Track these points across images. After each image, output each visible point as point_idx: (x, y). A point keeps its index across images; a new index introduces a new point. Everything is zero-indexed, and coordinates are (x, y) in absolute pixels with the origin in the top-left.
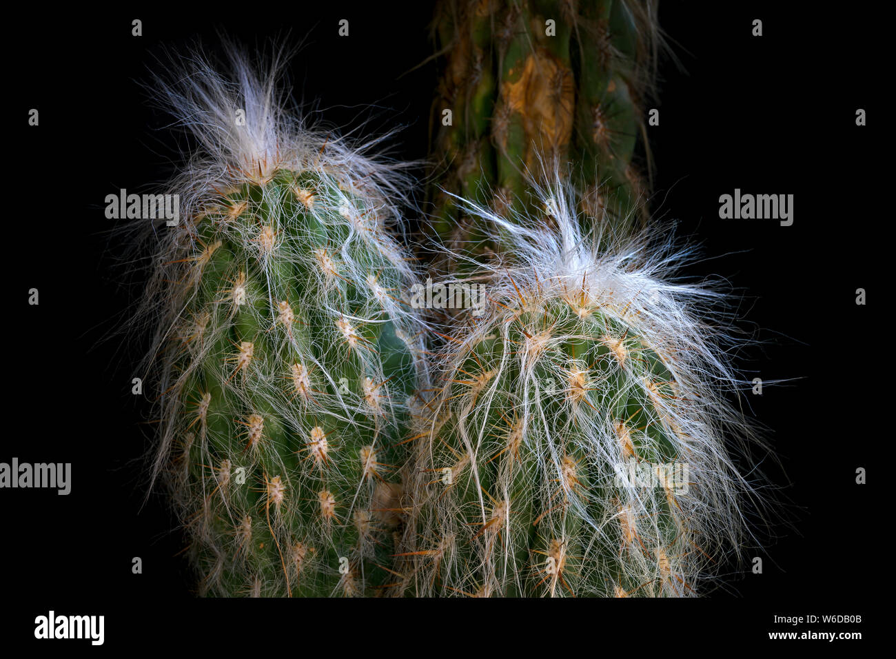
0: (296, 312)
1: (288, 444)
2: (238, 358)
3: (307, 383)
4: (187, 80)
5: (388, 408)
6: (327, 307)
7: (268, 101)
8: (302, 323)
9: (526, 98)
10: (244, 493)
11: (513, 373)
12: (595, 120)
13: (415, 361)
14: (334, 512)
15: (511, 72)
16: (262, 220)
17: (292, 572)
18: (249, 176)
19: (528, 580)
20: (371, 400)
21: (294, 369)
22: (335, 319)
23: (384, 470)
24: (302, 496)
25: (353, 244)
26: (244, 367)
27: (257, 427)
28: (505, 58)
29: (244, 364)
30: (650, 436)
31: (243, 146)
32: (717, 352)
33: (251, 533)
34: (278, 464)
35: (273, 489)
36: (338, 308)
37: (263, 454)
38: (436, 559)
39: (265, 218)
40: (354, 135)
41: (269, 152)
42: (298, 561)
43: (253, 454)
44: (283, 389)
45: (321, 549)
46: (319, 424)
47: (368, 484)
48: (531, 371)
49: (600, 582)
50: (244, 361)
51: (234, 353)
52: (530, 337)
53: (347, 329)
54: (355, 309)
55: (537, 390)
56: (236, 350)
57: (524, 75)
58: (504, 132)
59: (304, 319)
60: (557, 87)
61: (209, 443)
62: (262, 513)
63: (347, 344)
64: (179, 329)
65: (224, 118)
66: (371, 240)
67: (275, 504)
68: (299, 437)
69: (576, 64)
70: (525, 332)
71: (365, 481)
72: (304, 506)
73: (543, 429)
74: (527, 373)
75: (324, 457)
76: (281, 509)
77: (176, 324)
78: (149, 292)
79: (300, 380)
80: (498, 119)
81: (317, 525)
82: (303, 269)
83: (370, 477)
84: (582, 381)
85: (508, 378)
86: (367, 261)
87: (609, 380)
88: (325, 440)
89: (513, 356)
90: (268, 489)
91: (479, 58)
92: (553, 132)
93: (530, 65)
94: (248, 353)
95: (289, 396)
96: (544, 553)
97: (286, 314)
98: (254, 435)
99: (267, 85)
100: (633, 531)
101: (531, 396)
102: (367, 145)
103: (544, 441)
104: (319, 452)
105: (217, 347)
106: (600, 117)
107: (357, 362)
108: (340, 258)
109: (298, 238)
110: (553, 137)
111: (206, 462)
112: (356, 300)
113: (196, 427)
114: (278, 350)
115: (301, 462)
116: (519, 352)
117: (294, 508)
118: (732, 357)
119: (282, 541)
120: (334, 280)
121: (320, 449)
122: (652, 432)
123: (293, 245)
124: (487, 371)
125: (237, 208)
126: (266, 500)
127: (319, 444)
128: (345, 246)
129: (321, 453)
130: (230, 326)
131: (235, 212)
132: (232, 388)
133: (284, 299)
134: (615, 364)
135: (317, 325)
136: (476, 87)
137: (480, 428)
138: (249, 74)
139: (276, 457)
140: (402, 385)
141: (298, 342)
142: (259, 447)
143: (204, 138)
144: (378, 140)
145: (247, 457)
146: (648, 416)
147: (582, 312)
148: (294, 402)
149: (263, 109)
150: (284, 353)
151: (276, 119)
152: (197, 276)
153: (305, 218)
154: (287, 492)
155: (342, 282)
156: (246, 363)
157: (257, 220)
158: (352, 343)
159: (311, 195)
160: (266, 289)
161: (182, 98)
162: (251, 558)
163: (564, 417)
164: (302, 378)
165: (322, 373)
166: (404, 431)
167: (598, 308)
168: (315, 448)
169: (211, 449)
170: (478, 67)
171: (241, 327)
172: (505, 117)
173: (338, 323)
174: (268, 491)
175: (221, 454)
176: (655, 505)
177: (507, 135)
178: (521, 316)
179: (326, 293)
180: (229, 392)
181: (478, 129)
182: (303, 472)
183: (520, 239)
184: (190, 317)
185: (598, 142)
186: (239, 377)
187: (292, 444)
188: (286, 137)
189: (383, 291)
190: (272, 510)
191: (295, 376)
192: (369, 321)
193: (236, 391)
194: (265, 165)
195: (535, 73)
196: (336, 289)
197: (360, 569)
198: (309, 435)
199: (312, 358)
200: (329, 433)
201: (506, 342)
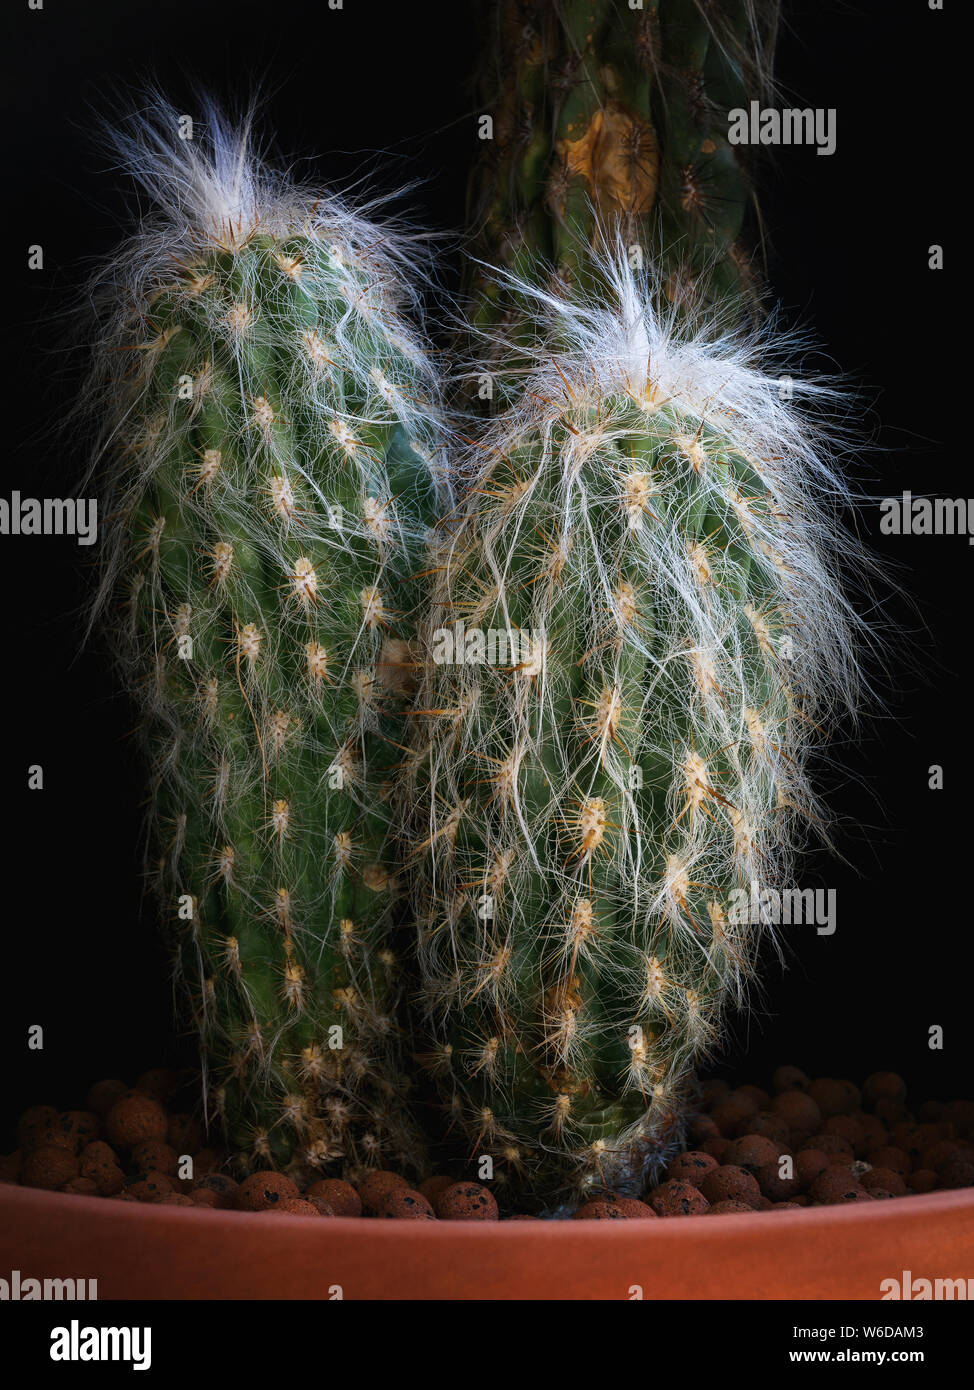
0: (275, 410)
1: (266, 579)
2: (201, 470)
3: (290, 500)
4: (135, 117)
5: (396, 535)
6: (316, 402)
7: (244, 148)
8: (283, 422)
9: (593, 160)
10: (208, 645)
11: (555, 477)
12: (684, 184)
13: (435, 481)
14: (325, 671)
15: (570, 128)
16: (232, 294)
17: (269, 746)
18: (217, 242)
19: (571, 738)
20: (374, 524)
21: (274, 482)
22: (325, 418)
23: (391, 617)
24: (283, 644)
25: (352, 324)
26: (208, 480)
27: (224, 558)
28: (561, 112)
29: (208, 477)
30: (734, 559)
31: (211, 207)
32: (825, 457)
33: (216, 699)
34: (253, 605)
35: (247, 640)
36: (331, 403)
37: (232, 591)
38: (456, 721)
39: (236, 290)
40: (355, 191)
41: (244, 214)
42: (279, 734)
43: (219, 592)
44: (258, 507)
45: (309, 717)
46: (306, 553)
47: (372, 635)
48: (576, 472)
49: (664, 740)
50: (209, 472)
51: (196, 462)
52: (576, 433)
53: (343, 434)
54: (355, 407)
55: (584, 498)
56: (198, 459)
57: (589, 132)
58: (561, 197)
59: (286, 417)
60: (634, 147)
61: (162, 580)
62: (232, 669)
63: (342, 452)
64: (125, 436)
65: (186, 171)
66: (374, 320)
67: (248, 659)
68: (279, 569)
69: (658, 119)
70: (570, 427)
71: (368, 628)
72: (286, 659)
73: (589, 544)
74: (571, 476)
75: (311, 594)
76: (256, 666)
77: (121, 428)
78: (86, 391)
79: (281, 497)
80: (554, 182)
81: (303, 685)
82: (284, 353)
83: (373, 626)
84: (642, 486)
85: (547, 486)
86: (371, 350)
87: (676, 484)
88: (313, 574)
89: (555, 456)
90: (239, 640)
91: (529, 114)
92: (628, 198)
93: (598, 121)
94: (214, 463)
95: (265, 513)
96: (592, 704)
97: (264, 414)
98: (221, 567)
99: (243, 128)
100: (708, 677)
101: (576, 503)
102: (371, 204)
103: (592, 560)
104: (305, 591)
105: (174, 454)
106: (691, 180)
107: (356, 474)
108: (335, 342)
109: (279, 316)
110: (627, 204)
111: (159, 606)
112: (355, 398)
113: (146, 559)
114: (252, 457)
115: (281, 600)
116: (561, 453)
117: (272, 661)
118: (845, 463)
119: (257, 706)
120: (326, 369)
121: (306, 585)
122: (737, 553)
123: (271, 323)
124: (523, 481)
125: (201, 283)
126: (235, 653)
127: (305, 578)
128: (340, 327)
129: (309, 590)
130: (190, 428)
131: (198, 286)
132: (192, 506)
133: (261, 393)
134: (686, 466)
135: (304, 427)
136: (525, 148)
137: (509, 545)
138: (220, 116)
139: (251, 597)
140: (417, 509)
141: (279, 448)
142: (227, 583)
143: (159, 196)
144: (386, 199)
145: (212, 595)
146: (729, 533)
147: (646, 406)
148: (273, 522)
149: (238, 158)
150: (260, 460)
151: (254, 171)
152: (148, 368)
153: (289, 289)
154: (264, 642)
155: (335, 372)
156: (211, 475)
157: (227, 294)
158: (350, 450)
159: (296, 264)
160: (236, 380)
161: (130, 140)
162: (216, 730)
163: (618, 530)
164: (283, 494)
165: (309, 486)
166: (417, 565)
167: (669, 399)
168: (299, 585)
169: (164, 587)
170: (528, 124)
171: (205, 430)
172: (562, 180)
173: (331, 426)
174: (239, 642)
175: (179, 595)
176: (738, 645)
177: (565, 200)
178: (569, 413)
179: (315, 385)
180: (188, 510)
181: (527, 196)
182: (284, 614)
183: (574, 321)
184: (140, 420)
185: (688, 209)
186: (201, 491)
187: (270, 578)
188: (267, 194)
189: (393, 388)
190: (244, 667)
191: (274, 491)
192: (372, 422)
193: (198, 510)
194: (239, 229)
195: (605, 131)
196: (328, 380)
197: (360, 747)
198: (293, 567)
199: (297, 466)
200: (318, 565)
201: (547, 443)
